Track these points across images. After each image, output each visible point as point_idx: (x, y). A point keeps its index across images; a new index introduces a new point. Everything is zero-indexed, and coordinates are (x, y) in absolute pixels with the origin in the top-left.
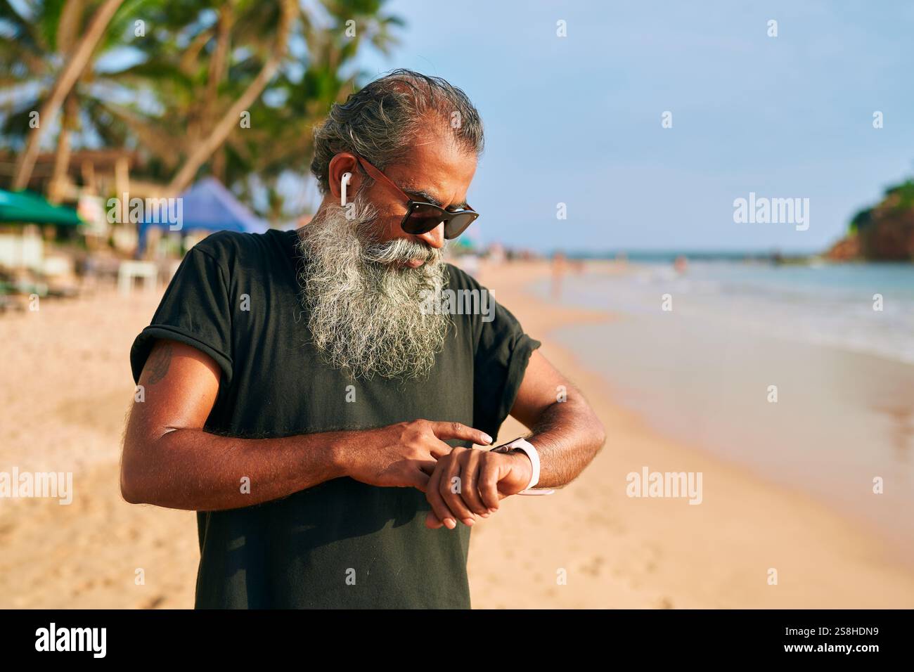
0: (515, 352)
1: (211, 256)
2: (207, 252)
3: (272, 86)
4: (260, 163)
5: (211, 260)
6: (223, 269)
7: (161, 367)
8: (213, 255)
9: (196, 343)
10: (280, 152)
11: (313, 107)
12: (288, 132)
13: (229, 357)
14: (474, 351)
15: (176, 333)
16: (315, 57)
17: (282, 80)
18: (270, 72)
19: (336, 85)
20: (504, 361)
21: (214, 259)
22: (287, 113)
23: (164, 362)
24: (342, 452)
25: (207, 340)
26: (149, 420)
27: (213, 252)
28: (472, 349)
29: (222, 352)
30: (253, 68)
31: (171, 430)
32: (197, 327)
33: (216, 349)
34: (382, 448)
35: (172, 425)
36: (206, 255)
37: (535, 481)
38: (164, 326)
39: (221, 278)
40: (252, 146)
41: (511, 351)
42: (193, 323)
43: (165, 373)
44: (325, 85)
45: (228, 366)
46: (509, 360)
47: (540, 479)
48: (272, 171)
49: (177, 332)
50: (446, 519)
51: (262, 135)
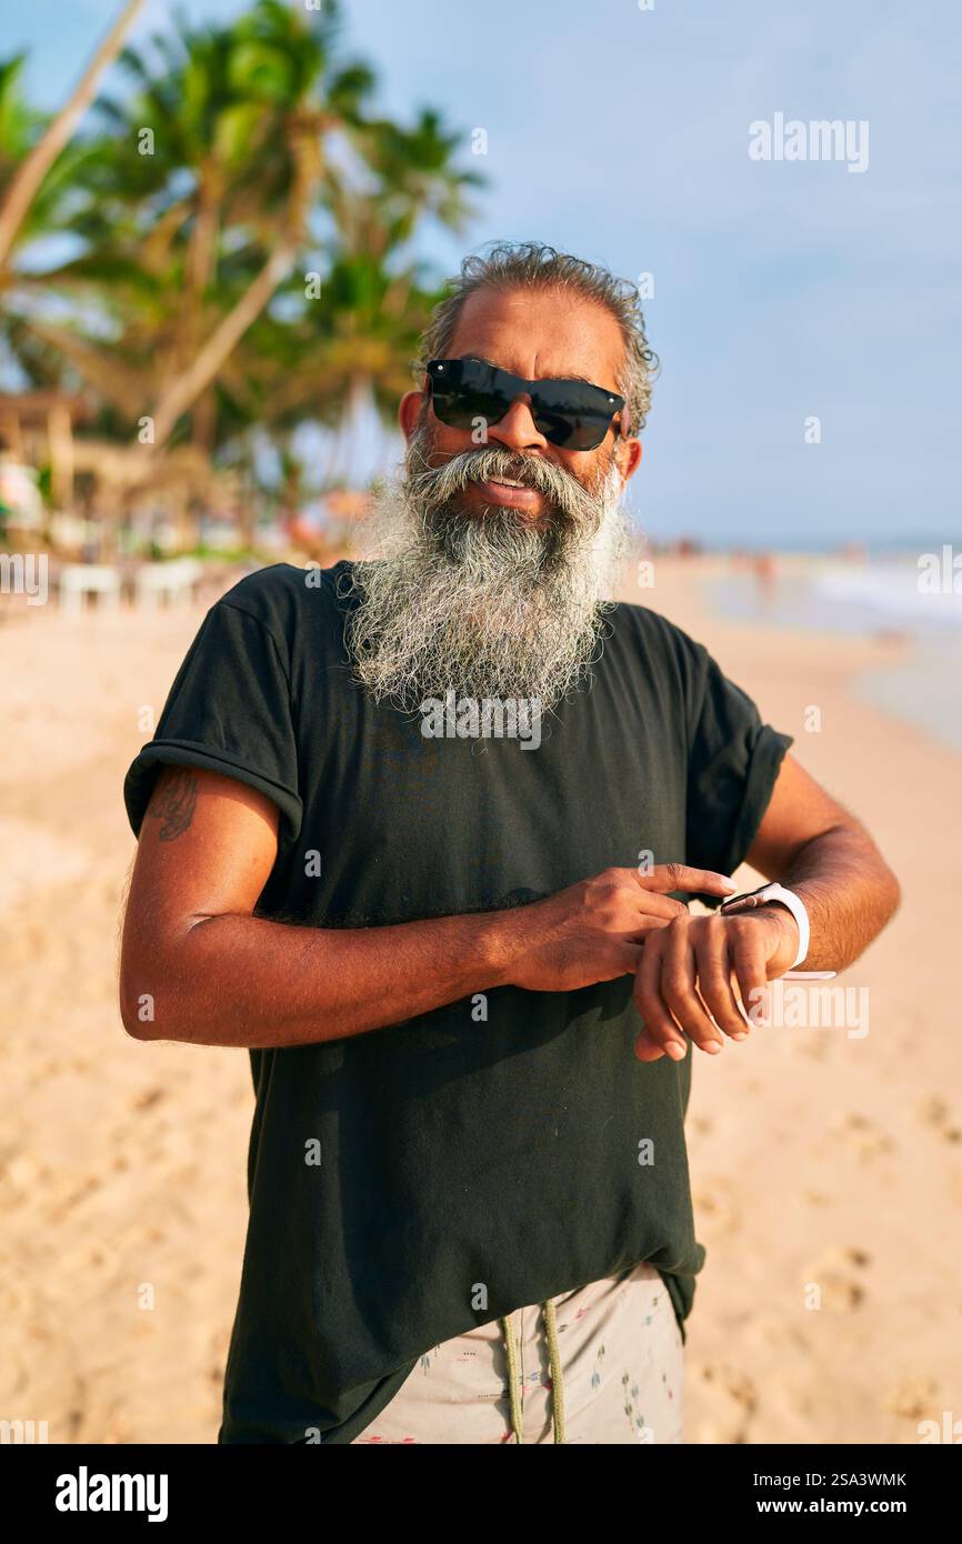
0: (757, 753)
1: (251, 616)
2: (245, 609)
3: (285, 288)
4: (268, 408)
5: (252, 622)
6: (276, 637)
7: (179, 813)
8: (255, 614)
9: (236, 771)
10: (297, 392)
11: (349, 320)
12: (310, 362)
13: (297, 794)
14: (688, 747)
15: (199, 755)
16: (349, 242)
17: (298, 280)
18: (279, 268)
19: (382, 286)
20: (740, 769)
21: (258, 622)
22: (307, 331)
23: (184, 803)
24: (497, 942)
25: (253, 766)
26: (167, 904)
27: (254, 609)
28: (684, 745)
29: (280, 783)
30: (253, 261)
31: (204, 919)
32: (233, 743)
33: (270, 778)
34: (557, 924)
35: (203, 911)
36: (244, 613)
37: (801, 958)
38: (177, 741)
39: (273, 654)
40: (255, 385)
41: (750, 751)
42: (226, 734)
43: (189, 823)
44: (364, 285)
45: (296, 810)
46: (748, 767)
47: (808, 953)
48: (285, 423)
49: (203, 753)
50: (670, 1043)
51: (268, 368)
